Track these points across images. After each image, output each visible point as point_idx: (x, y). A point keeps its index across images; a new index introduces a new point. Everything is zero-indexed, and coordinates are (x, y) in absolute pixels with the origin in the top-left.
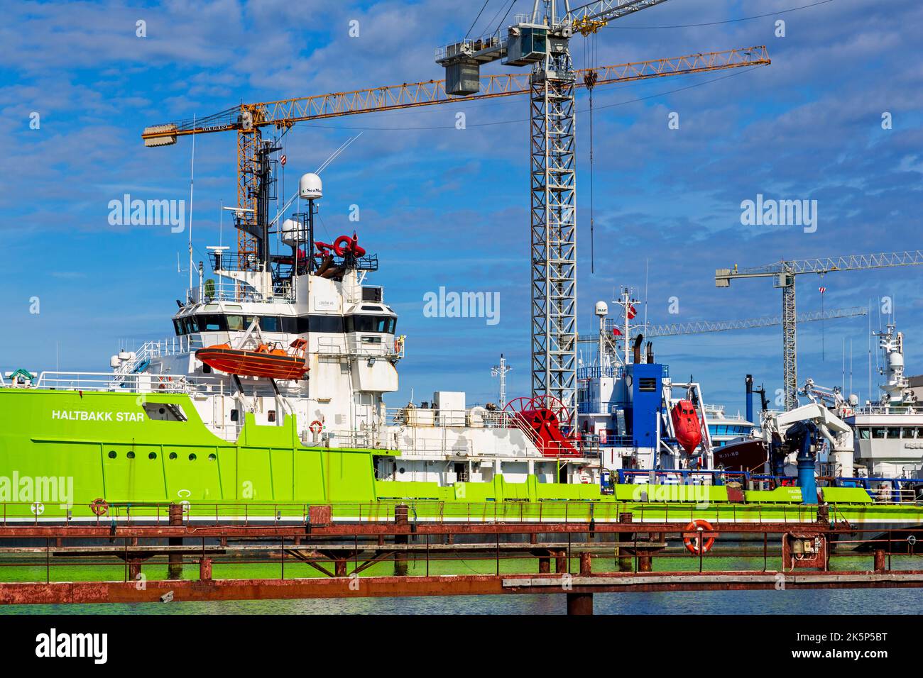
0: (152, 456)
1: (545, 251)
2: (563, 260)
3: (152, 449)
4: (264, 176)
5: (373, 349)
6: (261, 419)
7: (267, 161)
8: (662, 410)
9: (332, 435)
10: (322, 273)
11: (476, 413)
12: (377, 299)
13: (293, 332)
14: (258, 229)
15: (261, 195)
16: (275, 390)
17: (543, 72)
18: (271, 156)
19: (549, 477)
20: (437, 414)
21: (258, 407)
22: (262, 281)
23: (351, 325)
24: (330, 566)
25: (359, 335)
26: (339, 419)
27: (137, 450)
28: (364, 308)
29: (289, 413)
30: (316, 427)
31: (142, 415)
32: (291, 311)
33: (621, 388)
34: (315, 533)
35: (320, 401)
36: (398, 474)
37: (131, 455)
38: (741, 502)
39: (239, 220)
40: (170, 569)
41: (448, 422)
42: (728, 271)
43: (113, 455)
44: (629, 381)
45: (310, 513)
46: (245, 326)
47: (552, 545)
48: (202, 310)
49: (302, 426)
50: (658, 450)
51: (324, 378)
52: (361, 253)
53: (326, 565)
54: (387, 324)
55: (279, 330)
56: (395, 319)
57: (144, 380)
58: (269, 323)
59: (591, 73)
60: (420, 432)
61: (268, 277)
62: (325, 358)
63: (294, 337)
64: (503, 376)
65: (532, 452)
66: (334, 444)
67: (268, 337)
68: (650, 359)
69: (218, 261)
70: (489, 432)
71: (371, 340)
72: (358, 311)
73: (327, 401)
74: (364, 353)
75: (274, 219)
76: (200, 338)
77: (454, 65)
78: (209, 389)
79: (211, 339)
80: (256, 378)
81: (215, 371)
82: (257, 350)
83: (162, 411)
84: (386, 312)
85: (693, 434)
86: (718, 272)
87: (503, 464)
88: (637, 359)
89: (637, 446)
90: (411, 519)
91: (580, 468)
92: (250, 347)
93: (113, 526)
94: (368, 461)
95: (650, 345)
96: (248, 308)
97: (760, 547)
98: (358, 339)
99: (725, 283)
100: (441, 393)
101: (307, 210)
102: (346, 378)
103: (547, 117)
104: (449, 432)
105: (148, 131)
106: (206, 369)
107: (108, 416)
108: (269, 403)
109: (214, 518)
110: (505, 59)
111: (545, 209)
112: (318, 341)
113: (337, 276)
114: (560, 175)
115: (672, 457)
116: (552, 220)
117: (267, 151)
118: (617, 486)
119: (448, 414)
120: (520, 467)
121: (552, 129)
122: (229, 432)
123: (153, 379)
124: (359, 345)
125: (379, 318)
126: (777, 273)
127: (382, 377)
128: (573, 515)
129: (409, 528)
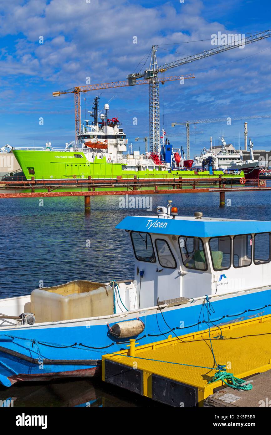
0: (76, 166)
1: (153, 120)
2: (156, 122)
3: (76, 164)
4: (96, 104)
5: (121, 142)
6: (98, 157)
7: (97, 101)
8: (172, 155)
9: (113, 161)
10: (110, 126)
11: (142, 156)
12: (122, 131)
13: (104, 139)
14: (95, 116)
15: (96, 109)
16: (101, 151)
17: (152, 81)
18: (98, 100)
19: (157, 169)
20: (134, 156)
21: (97, 155)
22: (96, 127)
23: (116, 137)
24: (132, 188)
25: (118, 139)
26: (114, 157)
27: (73, 164)
28: (119, 133)
29: (104, 156)
30: (109, 159)
31: (74, 157)
32: (103, 134)
33: (163, 150)
34: (118, 181)
35: (110, 154)
36: (126, 169)
37: (72, 165)
38: (197, 174)
39: (91, 114)
40: (89, 189)
41: (136, 158)
42: (174, 123)
43: (68, 165)
44: (164, 148)
45: (117, 177)
46: (94, 137)
47: (176, 183)
48: (84, 134)
49: (107, 159)
50: (171, 163)
51: (111, 149)
52: (118, 121)
53: (131, 188)
54: (124, 137)
55: (101, 138)
56: (126, 136)
57: (72, 149)
58: (99, 137)
59: (163, 81)
60: (130, 160)
61: (98, 126)
62: (111, 144)
63: (104, 140)
64: (131, 147)
65: (153, 164)
66: (114, 163)
67: (99, 140)
68: (169, 144)
69: (87, 123)
70: (145, 160)
71: (121, 140)
72: (118, 134)
73: (112, 154)
74: (119, 143)
75: (98, 114)
76: (84, 140)
77: (131, 79)
78: (87, 151)
79: (87, 140)
80: (96, 149)
81: (88, 147)
82: (97, 143)
83: (77, 156)
84: (124, 134)
85: (179, 160)
86: (172, 124)
87: (148, 167)
88: (166, 144)
89: (166, 162)
90: (137, 178)
91: (163, 167)
92: (95, 142)
93: (77, 180)
94: (121, 166)
95: (169, 140)
96: (94, 134)
97: (206, 183)
98: (118, 140)
99: (174, 126)
100: (135, 152)
101: (106, 112)
102: (115, 149)
103: (153, 91)
104: (136, 160)
105: (54, 93)
106: (86, 147)
107: (67, 157)
108: (100, 154)
109: (98, 179)
110: (144, 78)
111: (153, 111)
112: (110, 141)
113: (113, 127)
114: (156, 104)
115: (174, 165)
116: (154, 114)
117: (97, 99)
118: (172, 171)
119: (136, 156)
120: (152, 167)
121: (154, 93)
122: (91, 160)
123: (74, 149)
124: (118, 141)
125: (122, 136)
126: (185, 123)
127: (123, 148)
128: (161, 177)
129: (137, 180)
